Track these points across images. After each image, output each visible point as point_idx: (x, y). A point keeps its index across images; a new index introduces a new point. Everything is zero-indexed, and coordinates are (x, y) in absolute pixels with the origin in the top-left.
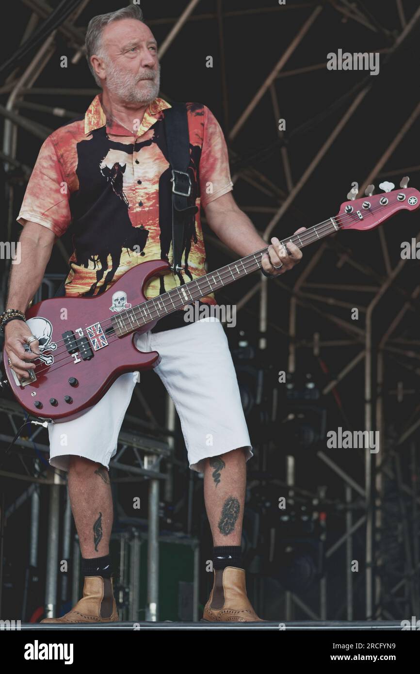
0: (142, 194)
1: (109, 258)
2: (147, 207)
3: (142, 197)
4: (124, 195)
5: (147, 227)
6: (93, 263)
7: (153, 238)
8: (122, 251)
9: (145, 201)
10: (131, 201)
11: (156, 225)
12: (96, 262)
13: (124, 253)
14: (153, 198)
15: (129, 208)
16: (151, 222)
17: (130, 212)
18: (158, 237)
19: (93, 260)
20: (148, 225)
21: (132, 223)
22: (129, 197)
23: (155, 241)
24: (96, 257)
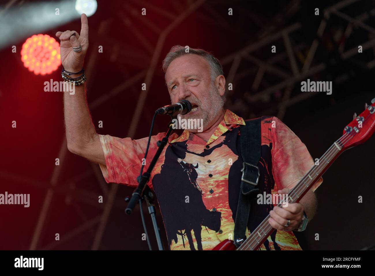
0: (212, 183)
1: (192, 232)
2: (217, 193)
3: (212, 185)
4: (197, 184)
5: (219, 210)
6: (181, 236)
7: (226, 218)
8: (201, 229)
9: (216, 188)
10: (203, 188)
11: (227, 207)
12: (183, 235)
13: (204, 230)
14: (223, 186)
15: (203, 195)
16: (222, 204)
17: (204, 198)
18: (231, 217)
19: (181, 234)
20: (219, 208)
21: (206, 206)
22: (201, 186)
23: (228, 221)
24: (183, 232)
